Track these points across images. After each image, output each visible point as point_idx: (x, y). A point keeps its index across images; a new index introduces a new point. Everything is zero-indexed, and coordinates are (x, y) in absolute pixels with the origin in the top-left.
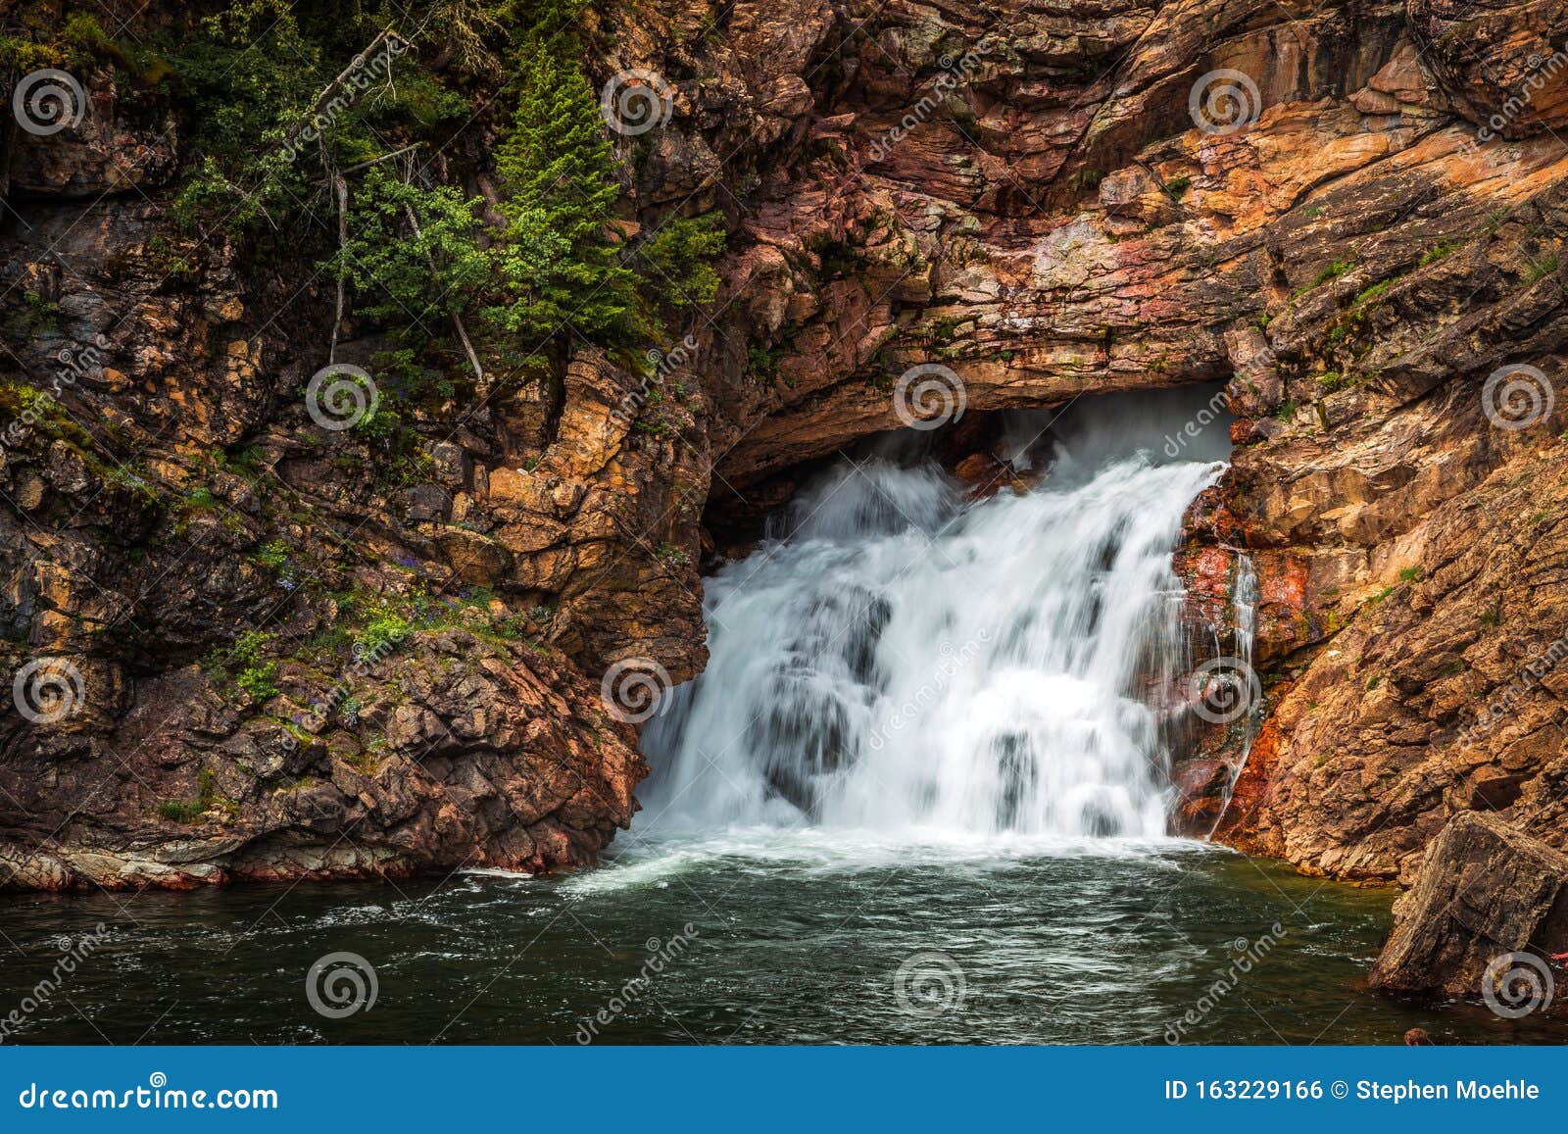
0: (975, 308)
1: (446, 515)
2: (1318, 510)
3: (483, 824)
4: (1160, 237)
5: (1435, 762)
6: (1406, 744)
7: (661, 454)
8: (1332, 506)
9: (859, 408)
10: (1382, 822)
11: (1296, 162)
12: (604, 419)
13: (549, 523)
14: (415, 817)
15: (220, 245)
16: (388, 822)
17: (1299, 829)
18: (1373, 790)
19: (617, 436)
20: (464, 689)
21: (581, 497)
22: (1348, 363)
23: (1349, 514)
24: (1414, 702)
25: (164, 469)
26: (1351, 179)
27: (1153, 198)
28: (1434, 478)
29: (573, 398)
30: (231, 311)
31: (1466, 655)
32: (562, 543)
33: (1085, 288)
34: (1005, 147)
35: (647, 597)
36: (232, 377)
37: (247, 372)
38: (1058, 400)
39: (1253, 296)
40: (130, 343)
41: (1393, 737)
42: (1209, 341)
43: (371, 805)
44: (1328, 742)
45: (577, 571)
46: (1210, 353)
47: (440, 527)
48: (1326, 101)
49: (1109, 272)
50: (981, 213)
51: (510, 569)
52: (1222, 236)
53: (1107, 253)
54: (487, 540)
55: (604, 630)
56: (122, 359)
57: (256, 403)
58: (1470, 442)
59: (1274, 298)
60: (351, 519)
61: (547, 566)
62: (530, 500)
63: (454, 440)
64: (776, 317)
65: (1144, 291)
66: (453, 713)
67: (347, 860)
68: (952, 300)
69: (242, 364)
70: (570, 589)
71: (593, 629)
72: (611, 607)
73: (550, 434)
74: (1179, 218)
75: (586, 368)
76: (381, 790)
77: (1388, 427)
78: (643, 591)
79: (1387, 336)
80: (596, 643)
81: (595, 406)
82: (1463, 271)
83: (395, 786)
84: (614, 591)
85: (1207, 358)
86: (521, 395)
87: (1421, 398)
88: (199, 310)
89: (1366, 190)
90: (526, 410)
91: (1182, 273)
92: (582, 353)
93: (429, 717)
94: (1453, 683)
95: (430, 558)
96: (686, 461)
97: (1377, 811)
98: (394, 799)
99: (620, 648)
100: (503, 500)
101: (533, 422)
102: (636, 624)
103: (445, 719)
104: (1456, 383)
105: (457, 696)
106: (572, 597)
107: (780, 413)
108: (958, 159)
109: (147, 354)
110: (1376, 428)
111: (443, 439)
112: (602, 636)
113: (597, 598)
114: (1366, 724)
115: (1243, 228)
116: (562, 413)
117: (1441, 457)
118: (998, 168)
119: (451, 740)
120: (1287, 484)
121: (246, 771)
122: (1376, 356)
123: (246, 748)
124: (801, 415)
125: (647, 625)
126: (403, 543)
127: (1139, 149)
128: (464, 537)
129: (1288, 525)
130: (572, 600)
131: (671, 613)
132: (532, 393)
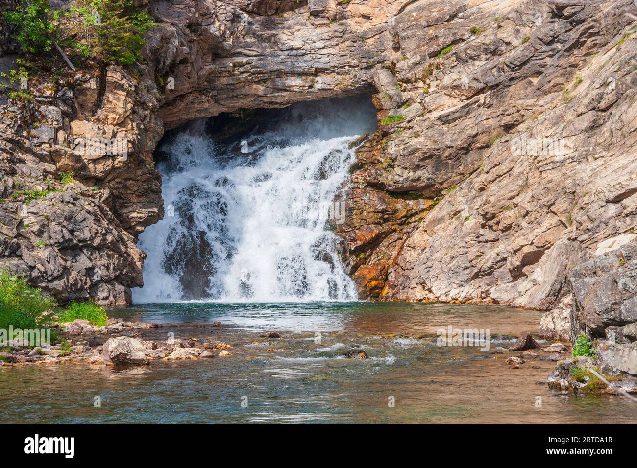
0: (251, 58)
1: (55, 141)
3: (88, 280)
4: (337, 26)
5: (502, 247)
6: (487, 241)
9: (196, 105)
10: (476, 276)
12: (124, 98)
14: (61, 276)
16: (50, 278)
17: (438, 281)
18: (474, 262)
19: (129, 106)
20: (79, 218)
21: (114, 134)
22: (433, 83)
24: (490, 223)
27: (333, 8)
29: (110, 88)
31: (515, 201)
33: (303, 50)
35: (140, 183)
38: (288, 103)
39: (383, 54)
41: (481, 239)
42: (363, 76)
43: (42, 269)
44: (449, 244)
45: (113, 169)
46: (363, 81)
47: (53, 146)
49: (314, 42)
50: (251, 13)
51: (83, 168)
52: (367, 26)
53: (312, 33)
54: (74, 153)
55: (121, 198)
59: (393, 56)
61: (100, 167)
62: (91, 135)
63: (57, 105)
64: (169, 58)
65: (332, 51)
66: (75, 229)
68: (240, 54)
70: (109, 178)
71: (117, 197)
72: (126, 187)
73: (98, 104)
74: (346, 17)
75: (114, 73)
76: (47, 263)
78: (138, 180)
79: (452, 71)
80: (117, 204)
81: (119, 92)
82: (487, 41)
83: (52, 262)
84: (127, 179)
85: (362, 83)
86: (86, 85)
87: (470, 98)
90: (89, 93)
91: (348, 43)
92: (113, 67)
93: (65, 231)
94: (510, 213)
95: (46, 161)
96: (153, 120)
97: (476, 270)
98: (53, 268)
99: (127, 207)
100: (79, 135)
101: (92, 98)
102: (134, 195)
103: (71, 232)
104: (486, 91)
105: (76, 222)
111: (51, 105)
112: (121, 201)
113: (120, 182)
114: (466, 235)
115: (376, 23)
116: (104, 95)
119: (75, 242)
122: (448, 80)
124: (171, 107)
125: (139, 196)
126: (34, 154)
128: (65, 151)
130: (109, 183)
131: (149, 192)
132: (93, 85)
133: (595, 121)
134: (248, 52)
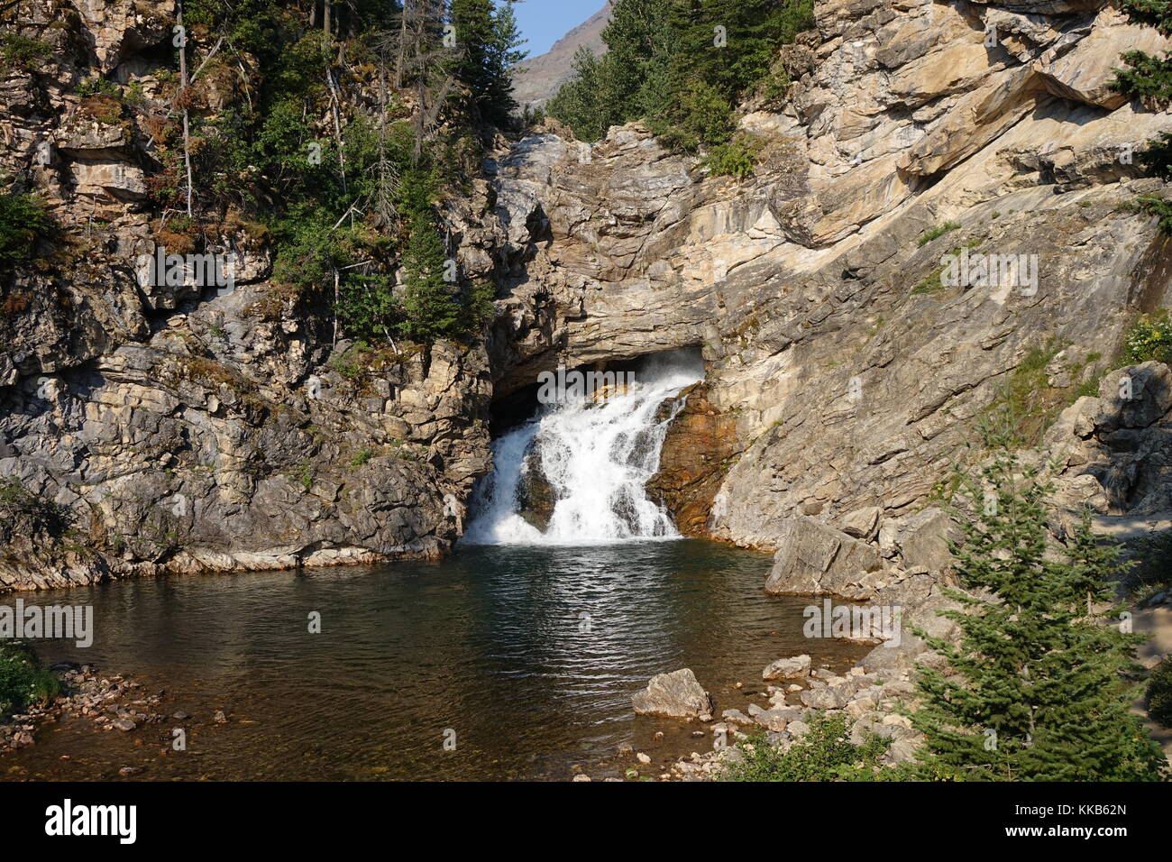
0: (600, 319)
1: (383, 410)
2: (740, 397)
4: (673, 289)
5: (790, 498)
6: (777, 491)
7: (472, 382)
8: (746, 395)
11: (726, 256)
12: (447, 368)
13: (426, 412)
14: (374, 535)
15: (288, 301)
16: (363, 537)
19: (453, 375)
20: (393, 482)
21: (438, 400)
22: (750, 338)
23: (752, 399)
24: (781, 473)
25: (265, 393)
26: (748, 264)
27: (670, 272)
28: (786, 384)
29: (434, 360)
30: (293, 328)
31: (801, 454)
32: (433, 419)
33: (644, 310)
34: (610, 253)
35: (467, 441)
36: (294, 355)
37: (300, 353)
38: (635, 356)
39: (711, 311)
40: (252, 343)
41: (773, 488)
42: (695, 331)
43: (355, 530)
45: (437, 431)
46: (695, 335)
47: (381, 415)
48: (737, 233)
49: (653, 303)
50: (601, 280)
51: (410, 432)
52: (698, 287)
53: (652, 296)
54: (400, 419)
55: (450, 456)
56: (249, 349)
57: (304, 366)
58: (799, 369)
59: (720, 313)
60: (344, 412)
61: (425, 428)
62: (417, 402)
63: (386, 379)
64: (518, 323)
65: (668, 310)
66: (388, 491)
67: (345, 552)
68: (590, 316)
69: (297, 349)
70: (435, 439)
71: (445, 455)
72: (452, 446)
73: (425, 374)
74: (682, 280)
75: (439, 347)
76: (359, 524)
77: (767, 363)
79: (765, 327)
80: (446, 461)
81: (443, 362)
82: (795, 300)
83: (365, 523)
84: (453, 439)
85: (694, 337)
86: (413, 359)
87: (780, 351)
88: (279, 328)
89: (755, 268)
90: (415, 365)
91: (683, 303)
92: (438, 341)
93: (378, 493)
94: (796, 466)
95: (377, 428)
96: (482, 384)
97: (767, 518)
98: (365, 528)
99: (457, 463)
100: (407, 403)
101: (417, 370)
102: (463, 452)
103: (385, 494)
104: (793, 345)
105: (389, 485)
106: (436, 442)
107: (520, 364)
108: (590, 259)
109: (259, 348)
110: (761, 363)
111: (381, 378)
112: (449, 458)
113: (446, 442)
114: (761, 484)
115: (706, 284)
116: (430, 366)
117: (788, 375)
118: (607, 263)
119: (388, 502)
120: (727, 387)
121: (303, 517)
122: (761, 335)
123: (303, 508)
125: (468, 453)
126: (366, 422)
127: (663, 253)
128: (391, 419)
129: (728, 404)
132: (417, 358)
133: (874, 379)
134: (598, 314)
